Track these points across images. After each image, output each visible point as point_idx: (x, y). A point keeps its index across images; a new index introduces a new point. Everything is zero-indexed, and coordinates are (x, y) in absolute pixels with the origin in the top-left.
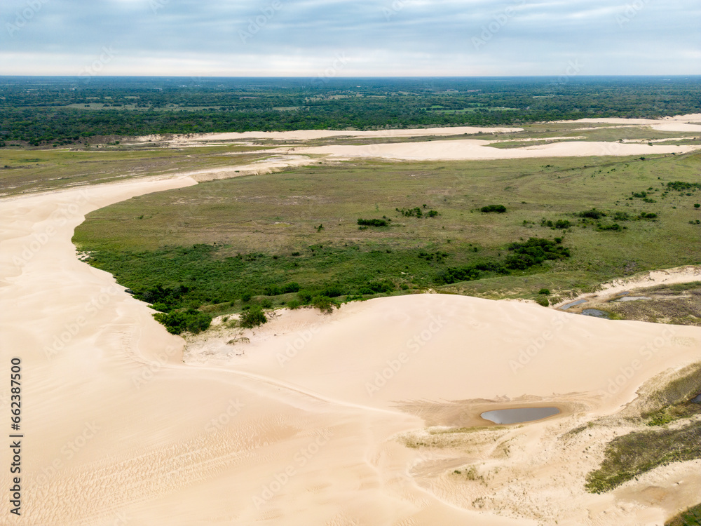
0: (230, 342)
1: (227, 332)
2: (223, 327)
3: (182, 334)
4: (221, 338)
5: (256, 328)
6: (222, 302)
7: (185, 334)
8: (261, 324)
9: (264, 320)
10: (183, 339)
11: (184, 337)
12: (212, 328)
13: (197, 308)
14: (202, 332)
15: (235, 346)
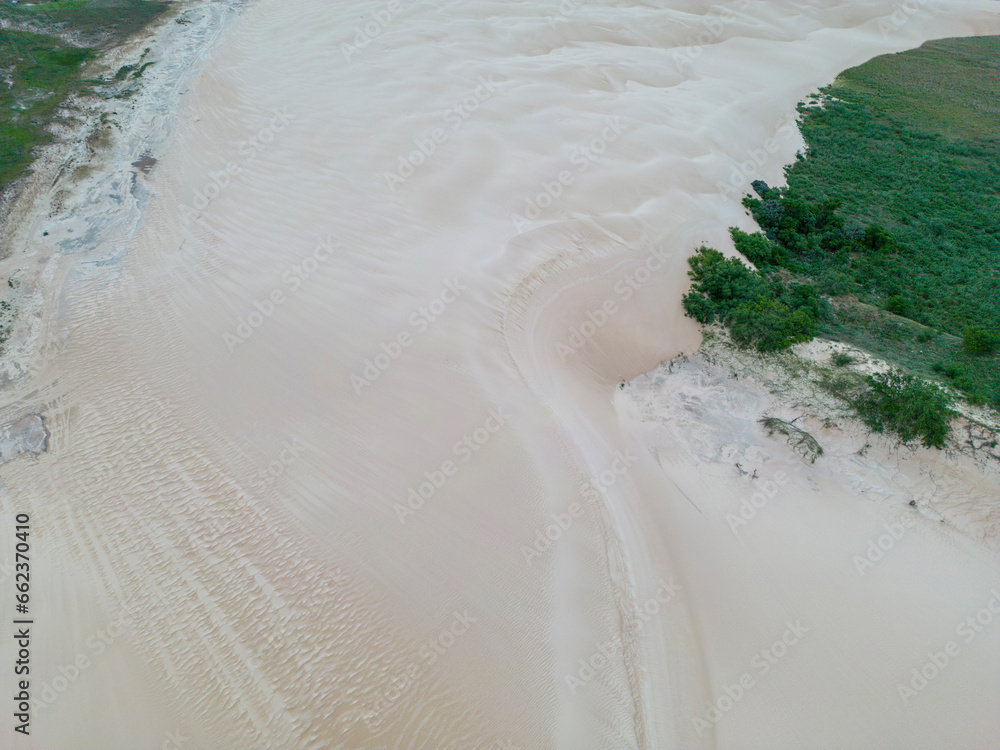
0: (769, 423)
1: (807, 393)
2: (812, 375)
3: (708, 328)
4: (773, 397)
5: (885, 442)
6: (914, 318)
7: (717, 330)
8: (918, 441)
9: (936, 436)
10: (701, 338)
11: (708, 336)
12: (784, 356)
13: (833, 294)
14: (754, 352)
15: (770, 441)
